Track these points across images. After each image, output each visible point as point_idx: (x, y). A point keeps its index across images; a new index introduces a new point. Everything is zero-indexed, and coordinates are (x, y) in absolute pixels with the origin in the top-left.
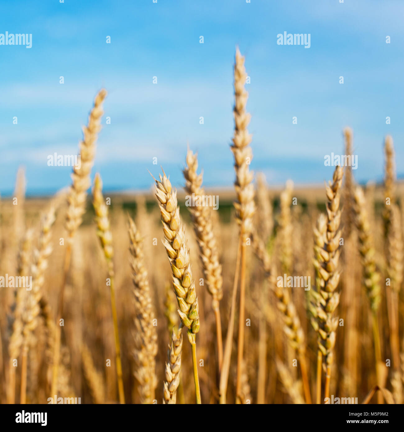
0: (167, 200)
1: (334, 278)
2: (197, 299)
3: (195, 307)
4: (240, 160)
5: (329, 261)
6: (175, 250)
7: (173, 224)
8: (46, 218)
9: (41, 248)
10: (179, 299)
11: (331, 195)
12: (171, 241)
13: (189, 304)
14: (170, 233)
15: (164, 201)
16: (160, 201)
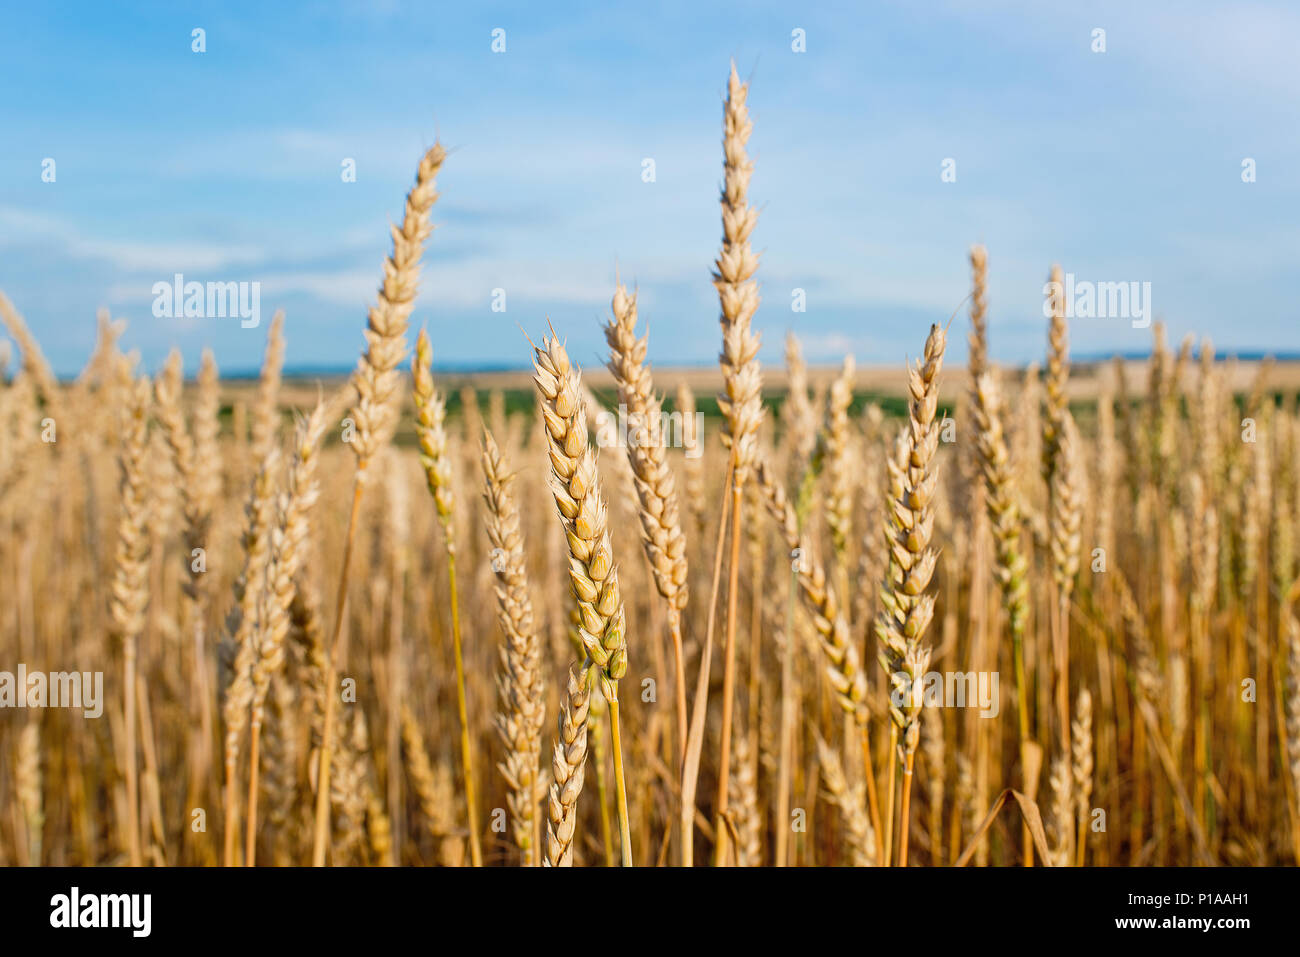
0: (559, 391)
1: (923, 565)
2: (622, 607)
3: (618, 621)
4: (732, 310)
5: (913, 530)
6: (576, 500)
7: (570, 443)
8: (307, 427)
9: (294, 491)
10: (583, 604)
11: (919, 389)
12: (567, 481)
13: (606, 616)
14: (565, 464)
15: (553, 392)
16: (544, 393)
